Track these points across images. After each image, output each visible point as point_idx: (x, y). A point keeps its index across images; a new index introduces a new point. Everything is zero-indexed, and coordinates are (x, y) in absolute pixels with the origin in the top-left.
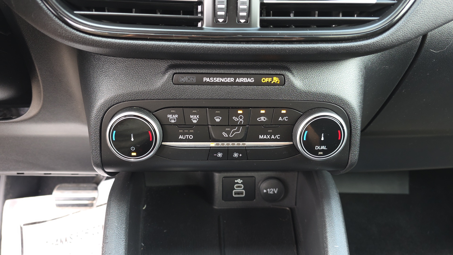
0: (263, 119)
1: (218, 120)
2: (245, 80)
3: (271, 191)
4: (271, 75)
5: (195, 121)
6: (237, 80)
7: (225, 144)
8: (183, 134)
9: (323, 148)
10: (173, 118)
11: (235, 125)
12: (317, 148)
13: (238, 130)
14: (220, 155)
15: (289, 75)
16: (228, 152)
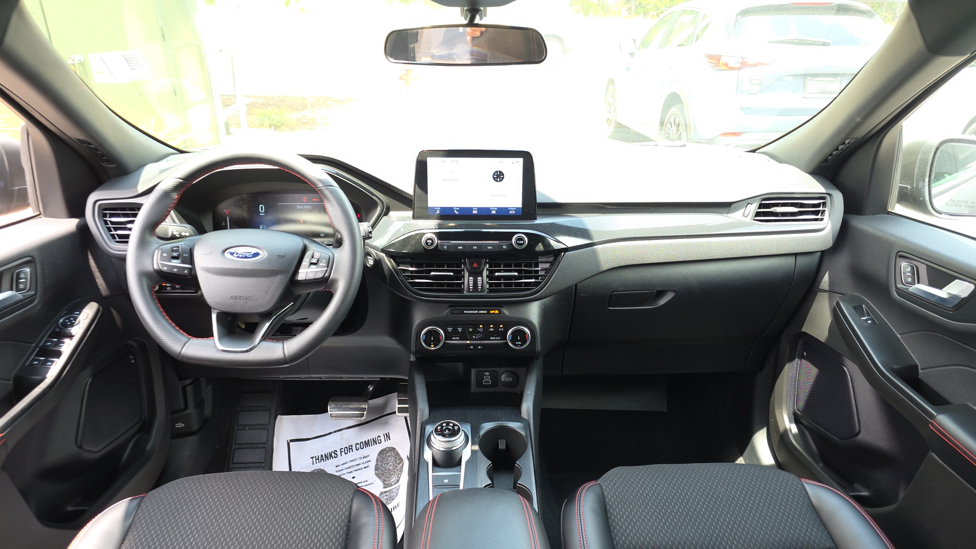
0: (492, 330)
1: (471, 330)
2: (483, 312)
3: (508, 380)
4: (495, 310)
5: (460, 331)
6: (479, 312)
7: (474, 342)
8: (455, 337)
9: (520, 343)
10: (450, 329)
11: (479, 332)
12: (517, 343)
13: (480, 335)
14: (472, 347)
15: (503, 309)
16: (476, 346)
